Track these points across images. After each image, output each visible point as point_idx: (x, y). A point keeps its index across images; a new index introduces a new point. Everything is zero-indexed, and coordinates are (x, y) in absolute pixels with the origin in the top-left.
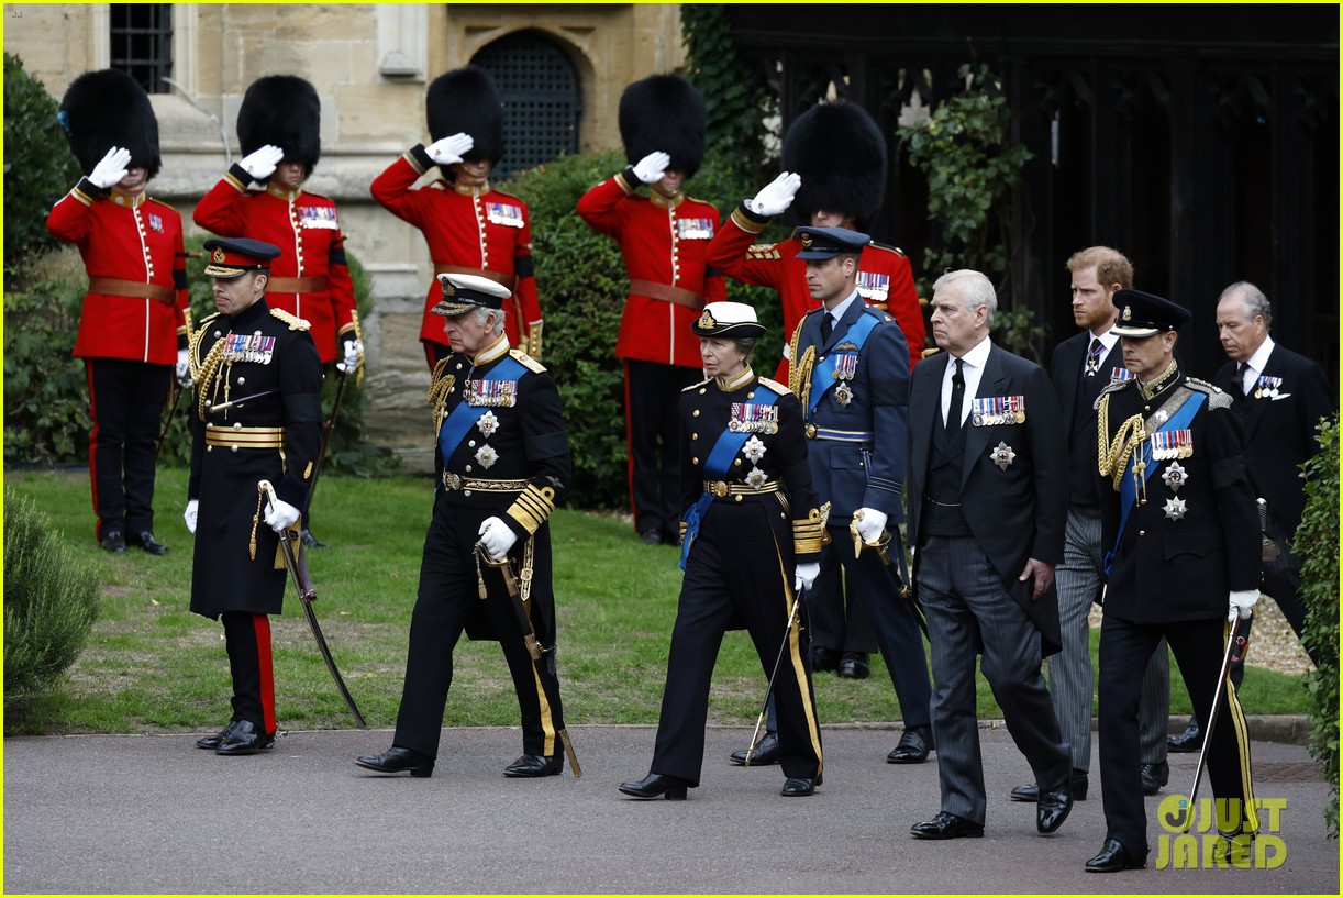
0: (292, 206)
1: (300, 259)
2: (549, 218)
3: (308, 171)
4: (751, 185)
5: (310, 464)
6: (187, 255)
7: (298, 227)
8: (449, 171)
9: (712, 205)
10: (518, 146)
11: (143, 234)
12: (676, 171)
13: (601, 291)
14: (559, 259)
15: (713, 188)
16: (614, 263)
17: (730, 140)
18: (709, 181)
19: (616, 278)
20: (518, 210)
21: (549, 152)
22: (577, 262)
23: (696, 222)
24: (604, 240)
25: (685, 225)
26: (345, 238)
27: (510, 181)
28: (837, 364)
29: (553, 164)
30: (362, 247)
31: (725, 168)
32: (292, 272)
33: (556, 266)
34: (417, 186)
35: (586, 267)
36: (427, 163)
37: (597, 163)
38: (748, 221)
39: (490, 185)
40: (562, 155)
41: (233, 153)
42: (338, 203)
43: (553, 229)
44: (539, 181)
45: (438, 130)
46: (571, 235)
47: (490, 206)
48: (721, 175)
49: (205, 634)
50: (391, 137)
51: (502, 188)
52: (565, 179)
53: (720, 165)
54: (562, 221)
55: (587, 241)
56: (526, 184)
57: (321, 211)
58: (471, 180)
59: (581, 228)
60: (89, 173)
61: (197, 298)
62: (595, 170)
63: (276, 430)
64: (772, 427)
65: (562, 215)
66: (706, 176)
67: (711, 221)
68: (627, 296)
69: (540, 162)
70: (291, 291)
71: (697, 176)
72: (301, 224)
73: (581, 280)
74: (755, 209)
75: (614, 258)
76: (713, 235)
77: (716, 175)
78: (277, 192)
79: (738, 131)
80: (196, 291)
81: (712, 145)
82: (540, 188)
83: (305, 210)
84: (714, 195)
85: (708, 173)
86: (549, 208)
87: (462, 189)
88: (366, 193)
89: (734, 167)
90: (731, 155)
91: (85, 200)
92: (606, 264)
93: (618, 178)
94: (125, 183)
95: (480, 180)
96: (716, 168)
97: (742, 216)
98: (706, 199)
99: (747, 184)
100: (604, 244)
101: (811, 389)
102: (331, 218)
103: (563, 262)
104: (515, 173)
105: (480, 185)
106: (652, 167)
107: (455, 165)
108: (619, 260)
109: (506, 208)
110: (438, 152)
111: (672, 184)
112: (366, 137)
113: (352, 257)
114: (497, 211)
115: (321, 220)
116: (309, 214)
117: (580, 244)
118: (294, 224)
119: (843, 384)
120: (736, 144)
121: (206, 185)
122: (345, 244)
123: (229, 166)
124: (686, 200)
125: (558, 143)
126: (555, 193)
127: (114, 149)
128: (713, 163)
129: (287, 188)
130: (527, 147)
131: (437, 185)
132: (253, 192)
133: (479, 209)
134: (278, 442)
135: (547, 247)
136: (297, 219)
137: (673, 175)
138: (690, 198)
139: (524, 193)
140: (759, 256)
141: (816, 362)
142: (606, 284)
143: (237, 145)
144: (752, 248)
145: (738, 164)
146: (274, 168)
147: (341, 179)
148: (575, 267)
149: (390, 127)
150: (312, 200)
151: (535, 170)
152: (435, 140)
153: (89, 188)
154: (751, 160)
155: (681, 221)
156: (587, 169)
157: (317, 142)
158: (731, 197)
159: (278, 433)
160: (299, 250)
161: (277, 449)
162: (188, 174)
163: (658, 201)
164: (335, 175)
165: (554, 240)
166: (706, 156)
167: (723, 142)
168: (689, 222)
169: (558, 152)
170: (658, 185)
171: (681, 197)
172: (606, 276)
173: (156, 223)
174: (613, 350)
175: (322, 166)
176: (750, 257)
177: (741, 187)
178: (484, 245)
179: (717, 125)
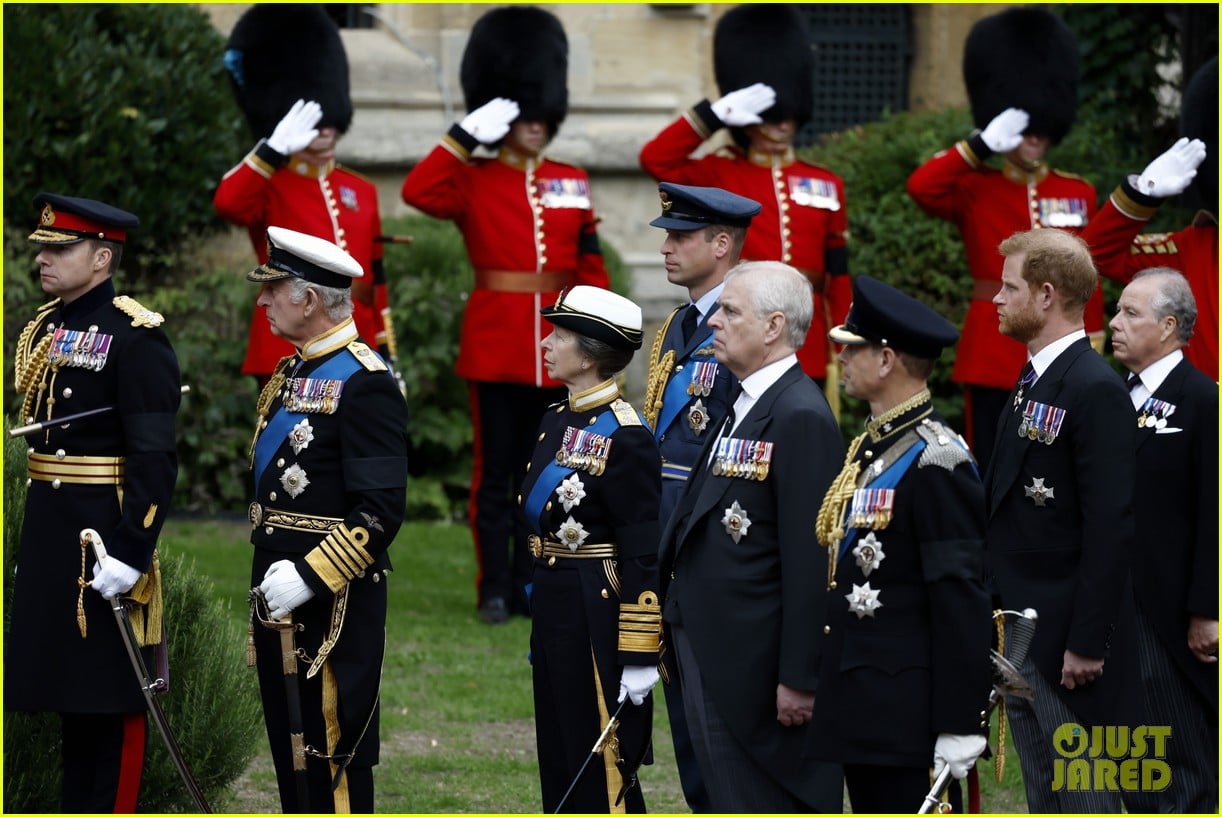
0: (530, 178)
1: (541, 248)
2: (868, 196)
3: (551, 131)
4: (1140, 153)
5: (153, 509)
6: (390, 240)
7: (539, 205)
8: (743, 136)
9: (1086, 180)
10: (828, 101)
11: (334, 213)
12: (1039, 135)
13: (936, 294)
14: (880, 250)
15: (1088, 157)
16: (953, 256)
17: (1111, 94)
18: (1082, 149)
19: (956, 275)
20: (832, 187)
21: (869, 108)
22: (904, 254)
23: (1064, 204)
24: (940, 226)
25: (1049, 207)
26: (599, 220)
27: (817, 148)
28: (695, 374)
29: (873, 126)
30: (620, 232)
31: (1104, 131)
32: (530, 264)
33: (877, 260)
34: (699, 154)
35: (916, 262)
36: (712, 123)
37: (932, 124)
38: (1134, 204)
39: (796, 153)
40: (886, 113)
41: (456, 108)
42: (592, 174)
43: (872, 210)
44: (855, 148)
45: (729, 80)
46: (897, 219)
47: (794, 181)
48: (1099, 141)
49: (412, 738)
50: (661, 87)
51: (808, 156)
52: (891, 147)
53: (1097, 127)
54: (885, 200)
55: (918, 226)
56: (839, 151)
57: (569, 185)
58: (769, 146)
59: (911, 210)
60: (269, 134)
61: (406, 297)
62: (930, 134)
63: (112, 460)
64: (598, 464)
65: (885, 192)
66: (1078, 142)
67: (1084, 203)
68: (970, 300)
69: (857, 121)
70: (529, 289)
71: (1066, 141)
72: (542, 202)
73: (910, 278)
74: (1144, 190)
75: (954, 249)
76: (1086, 222)
77: (1092, 141)
78: (512, 159)
79: (1123, 82)
80: (405, 289)
81: (1087, 100)
82: (856, 156)
83: (547, 183)
84: (1088, 167)
85: (1081, 138)
86: (868, 183)
87: (759, 158)
88: (634, 162)
89: (1116, 129)
90: (1112, 113)
91: (264, 171)
92: (943, 257)
93: (962, 148)
94: (315, 147)
95: (780, 147)
96: (1093, 132)
97: (1125, 198)
98: (1078, 172)
99: (1133, 152)
100: (941, 233)
101: (661, 410)
102: (581, 193)
103: (886, 255)
104: (824, 136)
105: (781, 153)
106: (1005, 131)
107: (751, 127)
108: (961, 253)
109: (816, 184)
110: (729, 110)
111: (1033, 153)
112: (629, 88)
113: (608, 247)
114: (804, 188)
115: (568, 196)
116: (552, 189)
117: (908, 230)
118: (533, 202)
119: (699, 402)
120: (1119, 99)
121: (419, 148)
122: (601, 229)
123: (448, 126)
124: (1052, 174)
125: (881, 96)
126: (876, 163)
127: (300, 103)
128: (1088, 124)
129: (526, 153)
130: (840, 102)
131: (723, 153)
132: (481, 161)
133: (779, 185)
134: (115, 476)
135: (864, 235)
136: (538, 195)
137: (1034, 140)
138: (1058, 172)
139: (834, 162)
140: (1148, 250)
141: (672, 373)
142: (943, 283)
143: (459, 97)
144: (1139, 239)
145: (1121, 124)
146: (505, 129)
147: (595, 142)
148: (901, 261)
149: (661, 74)
150: (557, 170)
151: (851, 134)
152: (724, 92)
153: (269, 156)
154: (1140, 119)
155: (1044, 202)
156: (919, 131)
157: (563, 93)
158: (1112, 169)
159: (114, 465)
160: (539, 235)
161: (112, 487)
162: (395, 135)
163: (1014, 174)
164: (586, 138)
165: (875, 225)
166: (1079, 114)
167: (1101, 96)
168: (1054, 203)
169: (880, 109)
170: (1014, 155)
171: (1044, 170)
172: (943, 272)
173: (349, 198)
174: (949, 371)
175: (570, 126)
176: (1136, 251)
177: (1126, 155)
178: (785, 232)
179: (1095, 76)
